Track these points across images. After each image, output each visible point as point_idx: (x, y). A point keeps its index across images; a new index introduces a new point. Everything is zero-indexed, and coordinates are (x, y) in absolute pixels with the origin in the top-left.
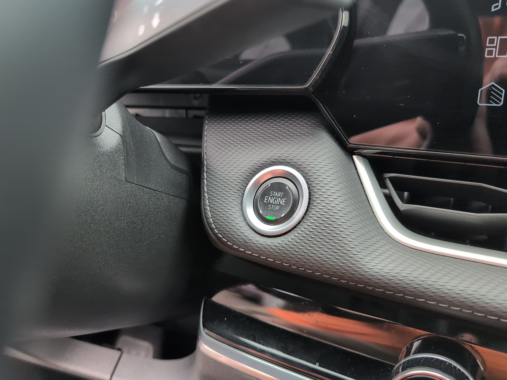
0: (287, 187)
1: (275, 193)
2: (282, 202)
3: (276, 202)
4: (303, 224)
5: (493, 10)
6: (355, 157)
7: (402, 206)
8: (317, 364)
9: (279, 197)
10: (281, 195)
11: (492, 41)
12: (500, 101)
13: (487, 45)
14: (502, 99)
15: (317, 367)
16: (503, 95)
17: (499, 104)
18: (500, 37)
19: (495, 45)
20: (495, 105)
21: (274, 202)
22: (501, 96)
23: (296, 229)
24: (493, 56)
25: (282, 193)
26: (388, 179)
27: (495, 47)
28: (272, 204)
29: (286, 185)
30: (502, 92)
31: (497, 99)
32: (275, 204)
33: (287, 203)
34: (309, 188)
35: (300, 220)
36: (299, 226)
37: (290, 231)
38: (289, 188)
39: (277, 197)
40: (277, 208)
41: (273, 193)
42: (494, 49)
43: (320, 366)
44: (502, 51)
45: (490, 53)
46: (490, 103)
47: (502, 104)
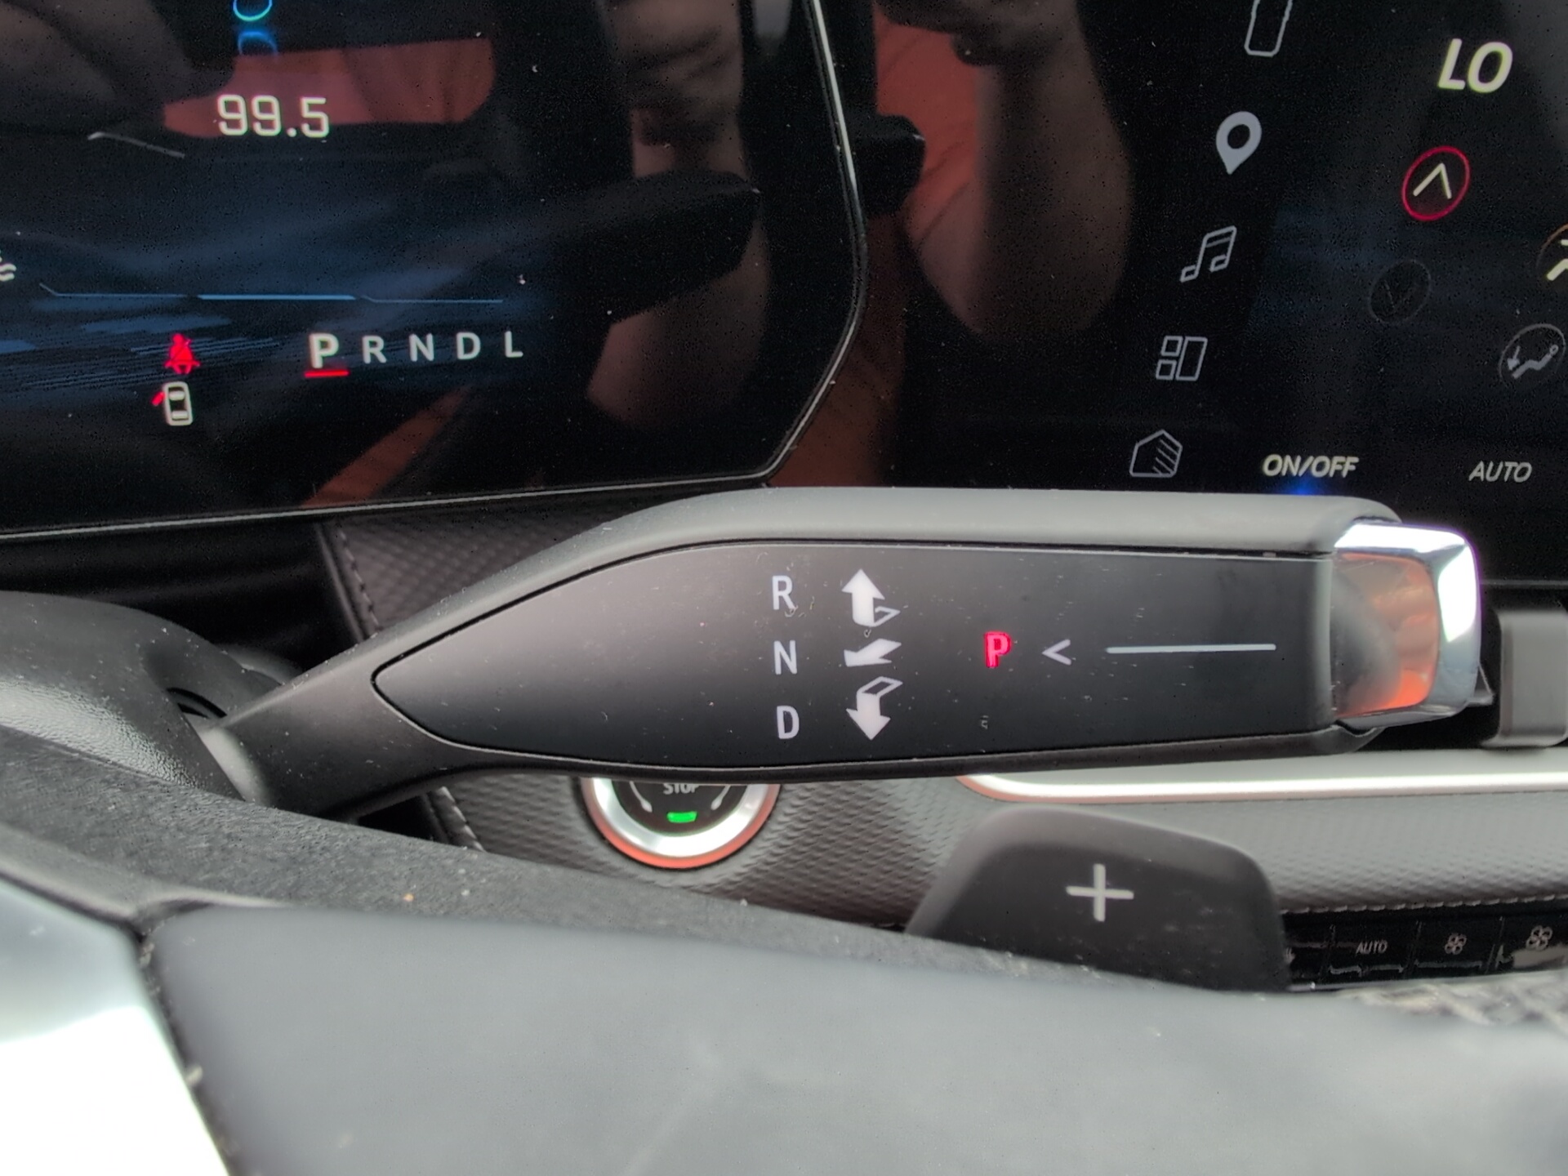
5: (1183, 279)
11: (1172, 346)
12: (1172, 466)
13: (1163, 353)
14: (1176, 464)
16: (1179, 455)
17: (1169, 472)
18: (1188, 339)
19: (1176, 354)
20: (1160, 475)
22: (1174, 457)
24: (1171, 378)
27: (1178, 359)
30: (1176, 448)
31: (1166, 464)
42: (1174, 363)
44: (1188, 369)
45: (1166, 370)
46: (1153, 472)
47: (1173, 473)
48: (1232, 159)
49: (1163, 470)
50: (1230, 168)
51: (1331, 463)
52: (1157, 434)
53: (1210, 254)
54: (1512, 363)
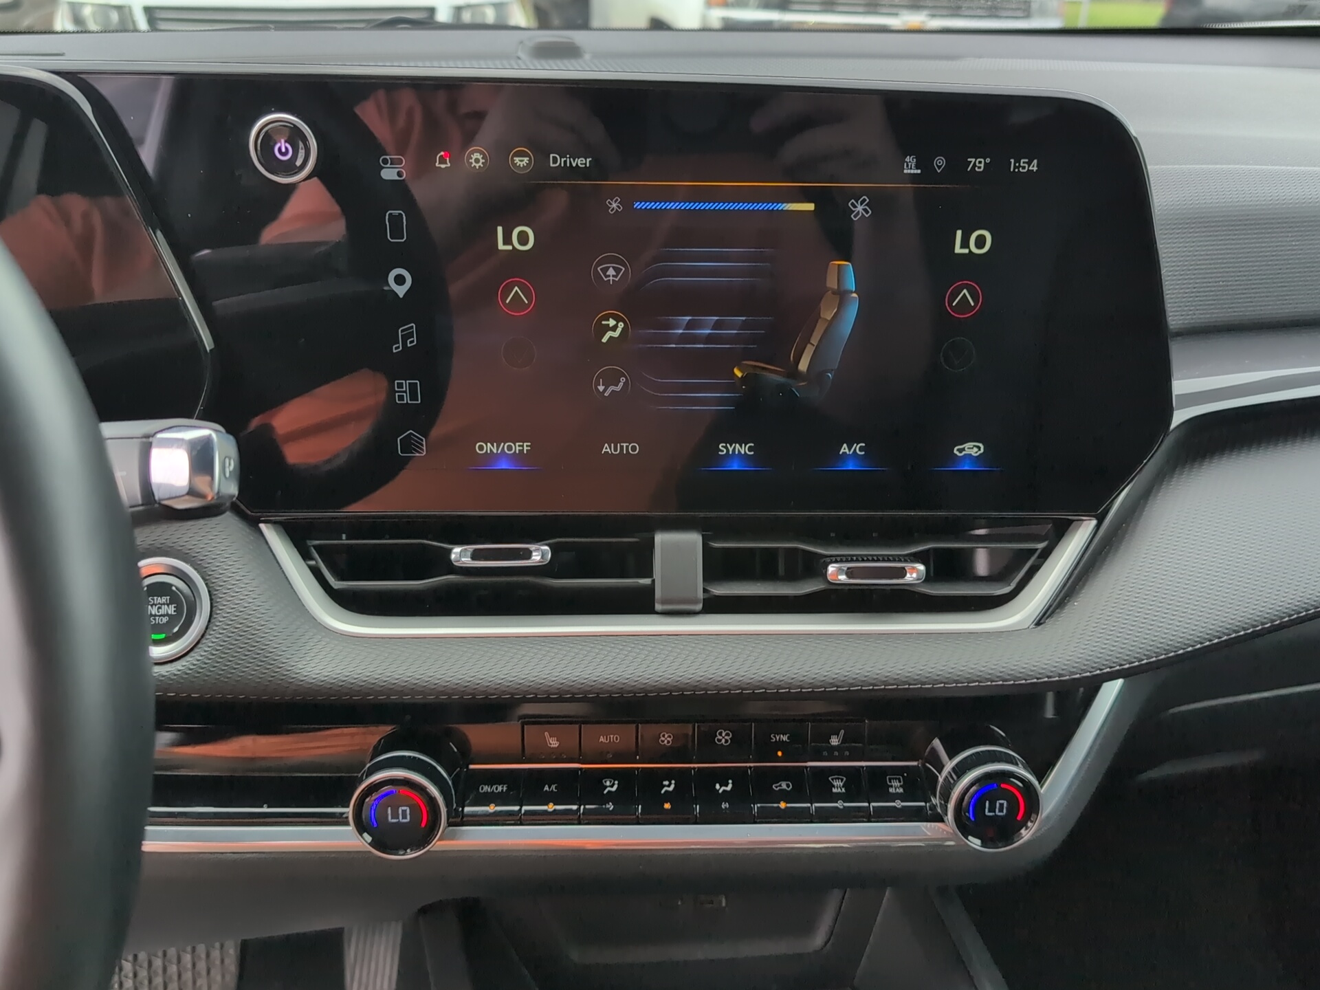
0: (174, 588)
1: (157, 599)
2: (171, 610)
3: (162, 612)
4: (210, 637)
5: (394, 351)
6: (262, 526)
7: (336, 584)
8: (265, 805)
9: (164, 604)
10: (166, 601)
11: (400, 386)
12: (423, 450)
13: (397, 389)
14: (425, 448)
15: (265, 809)
18: (408, 382)
19: (404, 389)
21: (159, 612)
22: (422, 445)
23: (200, 646)
24: (405, 402)
25: (168, 598)
26: (312, 548)
27: (405, 392)
28: (155, 615)
29: (171, 585)
31: (418, 447)
32: (160, 616)
33: (179, 610)
34: (206, 584)
35: (203, 632)
36: (204, 641)
37: (192, 650)
38: (177, 588)
39: (162, 604)
40: (165, 620)
41: (153, 600)
42: (405, 394)
43: (268, 807)
44: (413, 397)
45: (401, 398)
46: (413, 453)
47: (425, 453)
48: (401, 291)
49: (420, 453)
50: (401, 296)
51: (515, 445)
52: (408, 432)
53: (405, 338)
54: (601, 388)
